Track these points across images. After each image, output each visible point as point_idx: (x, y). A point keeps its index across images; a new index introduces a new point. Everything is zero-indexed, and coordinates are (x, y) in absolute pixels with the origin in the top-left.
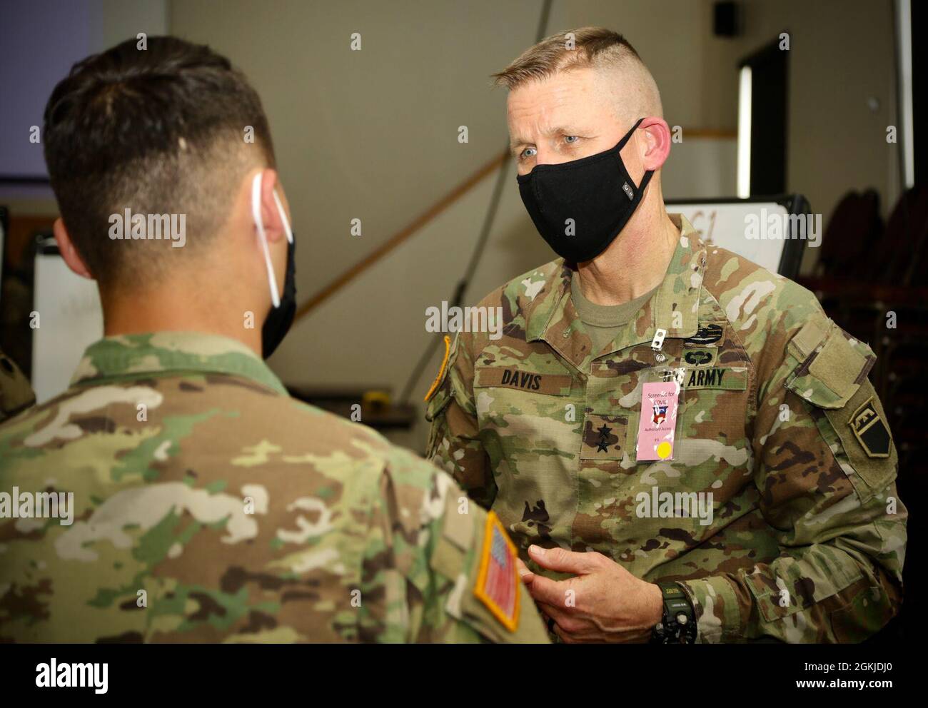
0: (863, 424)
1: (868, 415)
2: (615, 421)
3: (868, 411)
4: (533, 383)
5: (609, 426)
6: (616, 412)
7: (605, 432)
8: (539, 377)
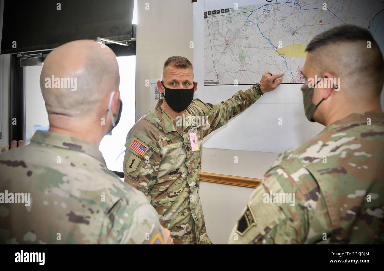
4: (171, 142)
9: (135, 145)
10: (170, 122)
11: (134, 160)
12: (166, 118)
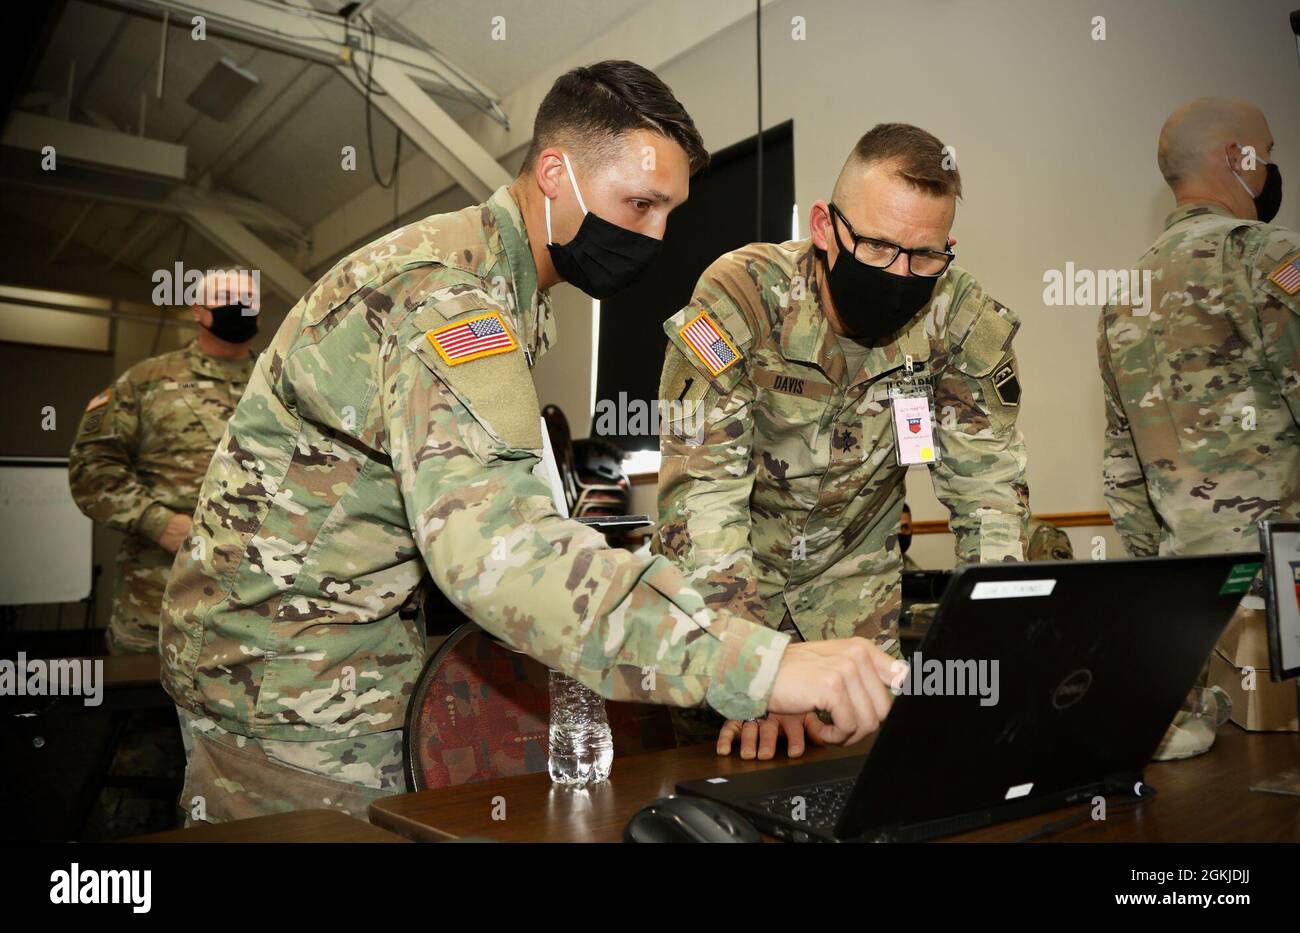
0: (1001, 379)
1: (1006, 372)
2: (852, 425)
3: (1007, 369)
4: (798, 387)
5: (849, 430)
6: (854, 418)
7: (847, 435)
8: (802, 382)
9: (695, 337)
10: (815, 327)
11: (691, 380)
12: (810, 308)
